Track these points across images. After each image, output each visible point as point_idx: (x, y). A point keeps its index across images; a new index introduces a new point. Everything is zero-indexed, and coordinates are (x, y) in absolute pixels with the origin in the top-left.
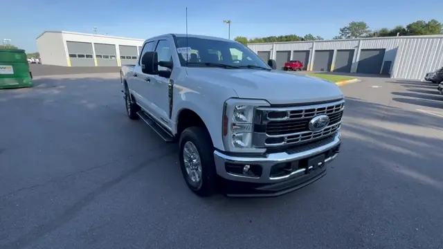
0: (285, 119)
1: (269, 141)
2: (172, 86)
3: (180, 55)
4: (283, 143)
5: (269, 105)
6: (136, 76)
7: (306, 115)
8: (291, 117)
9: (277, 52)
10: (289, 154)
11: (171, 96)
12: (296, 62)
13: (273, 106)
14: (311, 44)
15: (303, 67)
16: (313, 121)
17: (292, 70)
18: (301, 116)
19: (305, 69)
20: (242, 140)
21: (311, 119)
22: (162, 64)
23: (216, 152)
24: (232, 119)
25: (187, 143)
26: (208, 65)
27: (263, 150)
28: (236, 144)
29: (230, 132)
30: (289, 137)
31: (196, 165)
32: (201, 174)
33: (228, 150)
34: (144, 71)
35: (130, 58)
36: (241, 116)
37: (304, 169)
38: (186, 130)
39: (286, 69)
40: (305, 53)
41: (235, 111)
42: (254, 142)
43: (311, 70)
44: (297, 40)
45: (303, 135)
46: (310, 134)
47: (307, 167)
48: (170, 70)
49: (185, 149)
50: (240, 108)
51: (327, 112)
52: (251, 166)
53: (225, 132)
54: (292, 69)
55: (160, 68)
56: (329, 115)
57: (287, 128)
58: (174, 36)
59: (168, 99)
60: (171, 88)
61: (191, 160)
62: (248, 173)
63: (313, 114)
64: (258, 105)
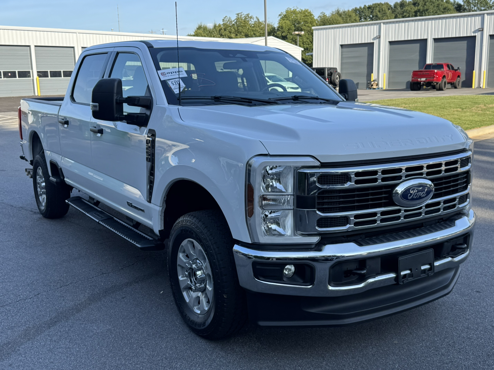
0: (347, 185)
1: (323, 222)
2: (153, 142)
3: (164, 84)
4: (348, 226)
5: (318, 164)
6: (67, 123)
7: (383, 180)
8: (357, 182)
9: (391, 43)
10: (360, 245)
11: (151, 158)
12: (440, 66)
13: (324, 165)
14: (478, 19)
15: (463, 78)
16: (400, 189)
17: (434, 88)
18: (375, 180)
19: (468, 84)
20: (278, 224)
21: (397, 185)
22: (132, 101)
23: (236, 248)
24: (260, 189)
25: (185, 243)
26: (218, 100)
27: (315, 240)
28: (269, 231)
29: (257, 209)
30: (357, 217)
31: (202, 281)
32: (210, 296)
33: (256, 241)
34: (96, 115)
35: (13, 75)
36: (275, 184)
37: (392, 275)
38: (180, 219)
39: (415, 86)
40: (464, 44)
41: (265, 176)
42: (299, 226)
43: (483, 84)
44: (446, 10)
45: (383, 213)
46: (399, 211)
47: (397, 271)
48: (148, 113)
49: (181, 256)
50: (274, 171)
51: (428, 174)
52: (296, 266)
53: (249, 212)
54: (431, 86)
55: (128, 109)
56: (432, 180)
57: (354, 202)
58: (149, 45)
59: (144, 166)
60: (151, 145)
61: (192, 273)
62: (291, 279)
63: (400, 178)
64: (300, 165)
